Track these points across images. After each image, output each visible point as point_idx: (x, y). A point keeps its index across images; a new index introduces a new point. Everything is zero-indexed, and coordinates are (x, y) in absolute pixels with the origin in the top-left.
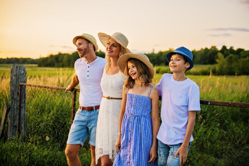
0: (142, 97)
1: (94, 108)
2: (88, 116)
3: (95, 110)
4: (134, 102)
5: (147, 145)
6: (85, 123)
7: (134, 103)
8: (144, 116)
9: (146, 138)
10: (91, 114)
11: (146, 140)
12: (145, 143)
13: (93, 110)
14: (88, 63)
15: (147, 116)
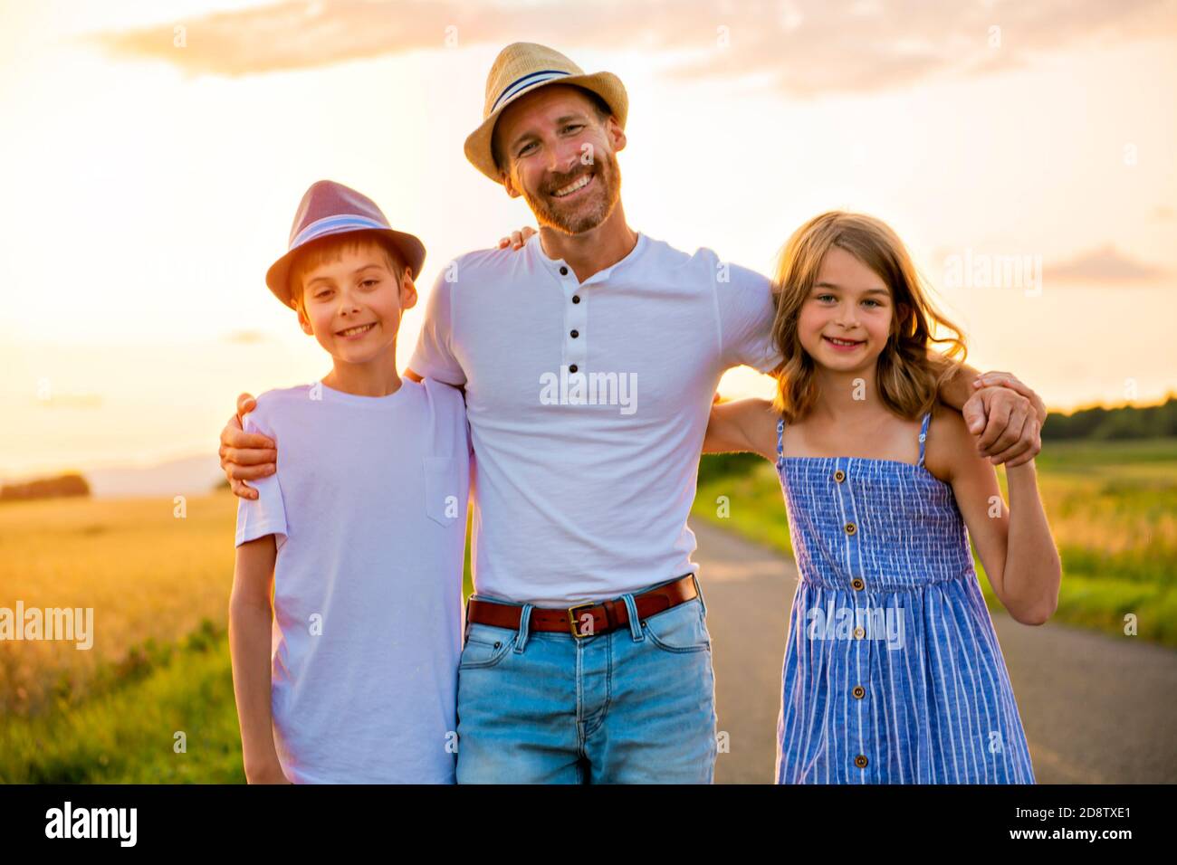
0: (889, 468)
1: (632, 608)
2: (587, 675)
3: (636, 628)
4: (848, 502)
5: (980, 765)
6: (563, 726)
7: (849, 512)
8: (939, 584)
9: (974, 721)
10: (615, 660)
11: (975, 733)
12: (968, 749)
13: (627, 626)
14: (564, 272)
15: (959, 583)
